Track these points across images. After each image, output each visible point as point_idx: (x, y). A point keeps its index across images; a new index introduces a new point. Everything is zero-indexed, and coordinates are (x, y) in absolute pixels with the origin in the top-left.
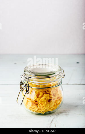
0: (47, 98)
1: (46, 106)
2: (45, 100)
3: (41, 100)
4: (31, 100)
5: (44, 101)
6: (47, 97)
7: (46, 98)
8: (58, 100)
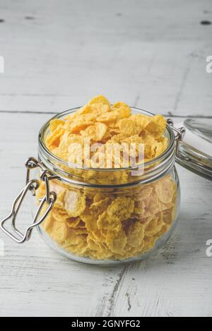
0: (125, 210)
1: (114, 244)
2: (117, 219)
3: (103, 220)
4: (66, 217)
5: (113, 222)
6: (126, 207)
7: (122, 212)
8: (159, 220)
